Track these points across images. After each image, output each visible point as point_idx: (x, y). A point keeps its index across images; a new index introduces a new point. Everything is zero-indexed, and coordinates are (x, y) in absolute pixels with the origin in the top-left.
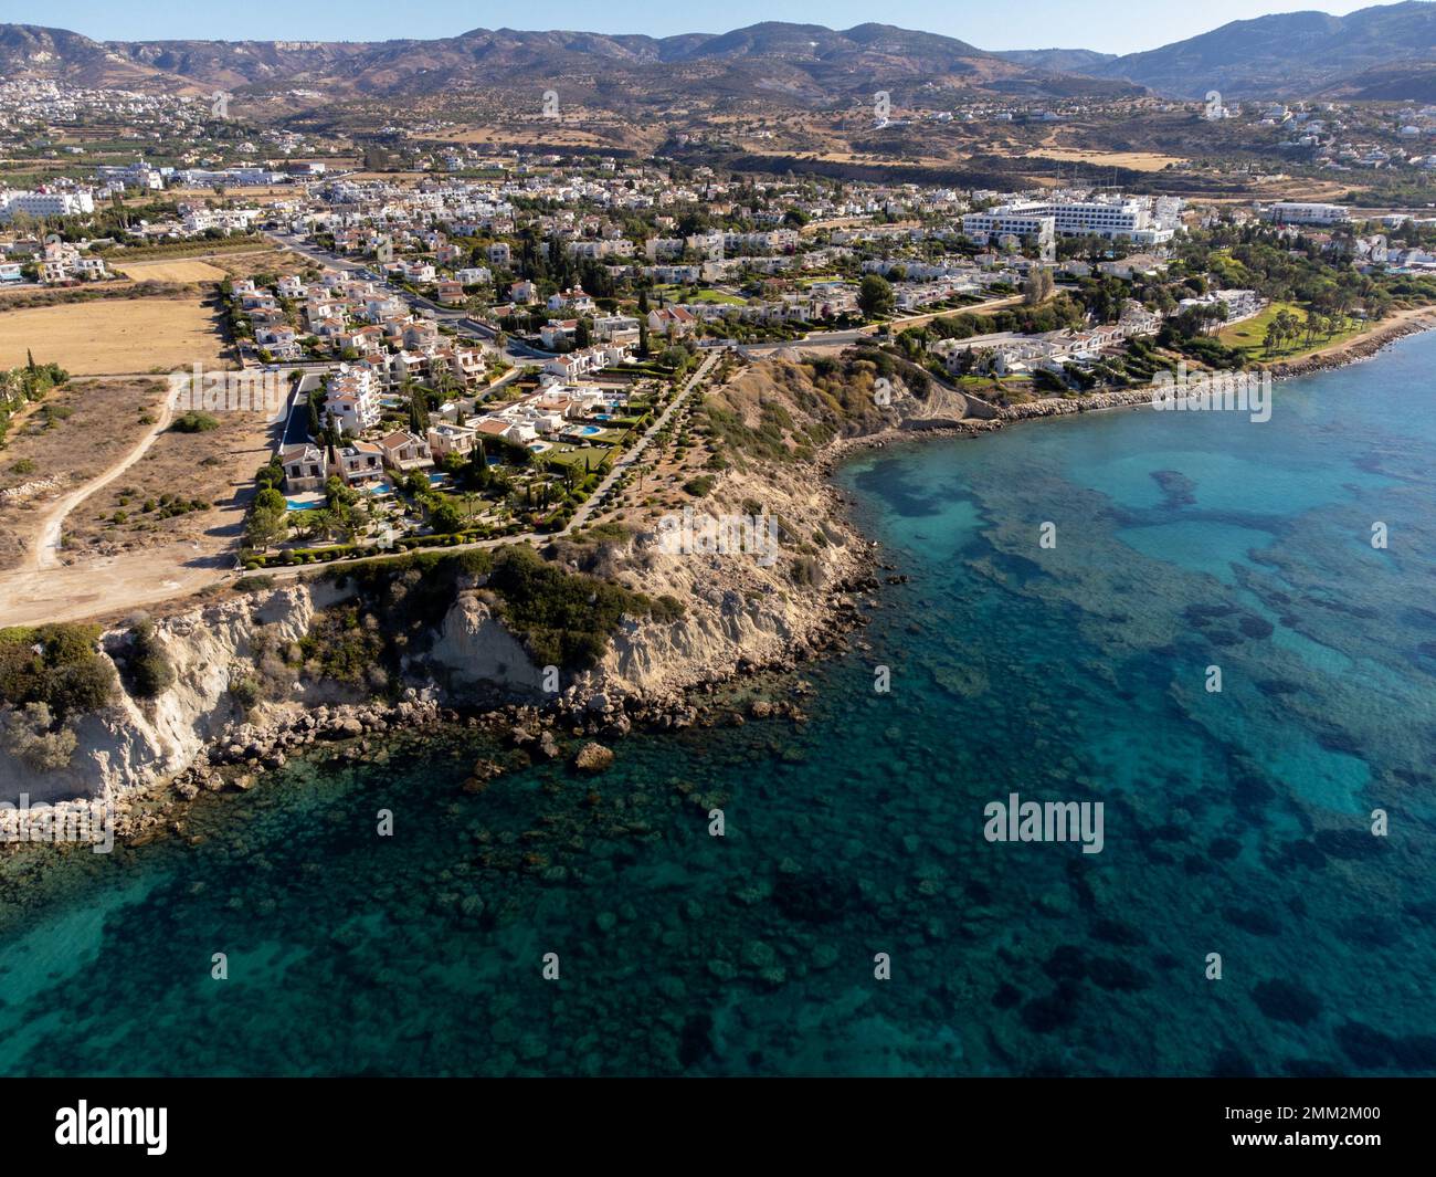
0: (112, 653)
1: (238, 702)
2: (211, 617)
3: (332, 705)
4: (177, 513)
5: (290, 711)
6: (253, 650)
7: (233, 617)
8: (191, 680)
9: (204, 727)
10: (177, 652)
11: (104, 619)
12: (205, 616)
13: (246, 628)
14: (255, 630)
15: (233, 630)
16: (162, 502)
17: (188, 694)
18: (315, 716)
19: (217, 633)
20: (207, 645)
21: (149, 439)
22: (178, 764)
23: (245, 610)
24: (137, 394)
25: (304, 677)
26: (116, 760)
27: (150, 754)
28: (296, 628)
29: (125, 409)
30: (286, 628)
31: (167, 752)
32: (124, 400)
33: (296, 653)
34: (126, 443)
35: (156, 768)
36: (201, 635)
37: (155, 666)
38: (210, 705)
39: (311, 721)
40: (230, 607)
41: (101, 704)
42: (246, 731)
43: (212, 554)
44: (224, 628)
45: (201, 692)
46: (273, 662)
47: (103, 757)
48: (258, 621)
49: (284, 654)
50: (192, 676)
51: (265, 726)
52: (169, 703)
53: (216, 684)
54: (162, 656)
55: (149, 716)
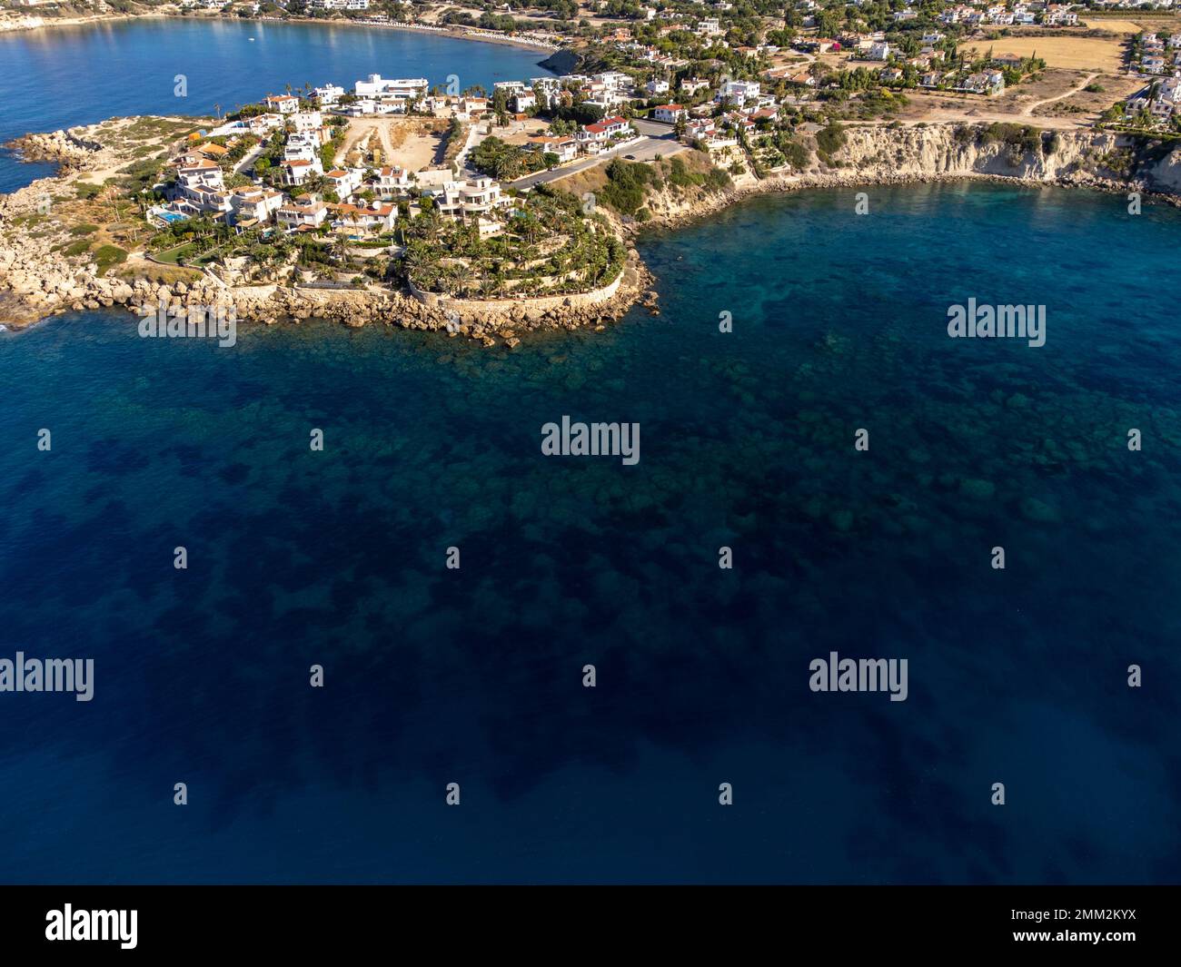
0: (1043, 139)
1: (1074, 167)
2: (1077, 137)
3: (1104, 178)
4: (1076, 112)
5: (1089, 176)
6: (1086, 153)
7: (1085, 139)
8: (1061, 155)
9: (1058, 172)
10: (1062, 145)
11: (1044, 129)
12: (1076, 136)
13: (1087, 145)
14: (1090, 147)
15: (1082, 144)
16: (1072, 108)
17: (1059, 160)
18: (1097, 179)
19: (1077, 143)
20: (1072, 145)
21: (1073, 91)
22: (1047, 178)
23: (1090, 138)
24: (1073, 77)
25: (1099, 167)
26: (1031, 169)
27: (1041, 172)
28: (1104, 150)
29: (1067, 81)
30: (1101, 149)
31: (1045, 173)
32: (1066, 78)
33: (1100, 158)
34: (1063, 91)
35: (1040, 176)
36: (1072, 142)
37: (1054, 144)
38: (1063, 166)
39: (1095, 180)
40: (1085, 135)
41: (1035, 150)
42: (1072, 176)
43: (1085, 123)
44: (1080, 142)
45: (1063, 161)
46: (1091, 158)
47: (1028, 166)
48: (1092, 144)
49: (1096, 158)
50: (1062, 154)
51: (1079, 177)
52: (1052, 159)
53: (1068, 160)
54: (1058, 143)
55: (1045, 160)
